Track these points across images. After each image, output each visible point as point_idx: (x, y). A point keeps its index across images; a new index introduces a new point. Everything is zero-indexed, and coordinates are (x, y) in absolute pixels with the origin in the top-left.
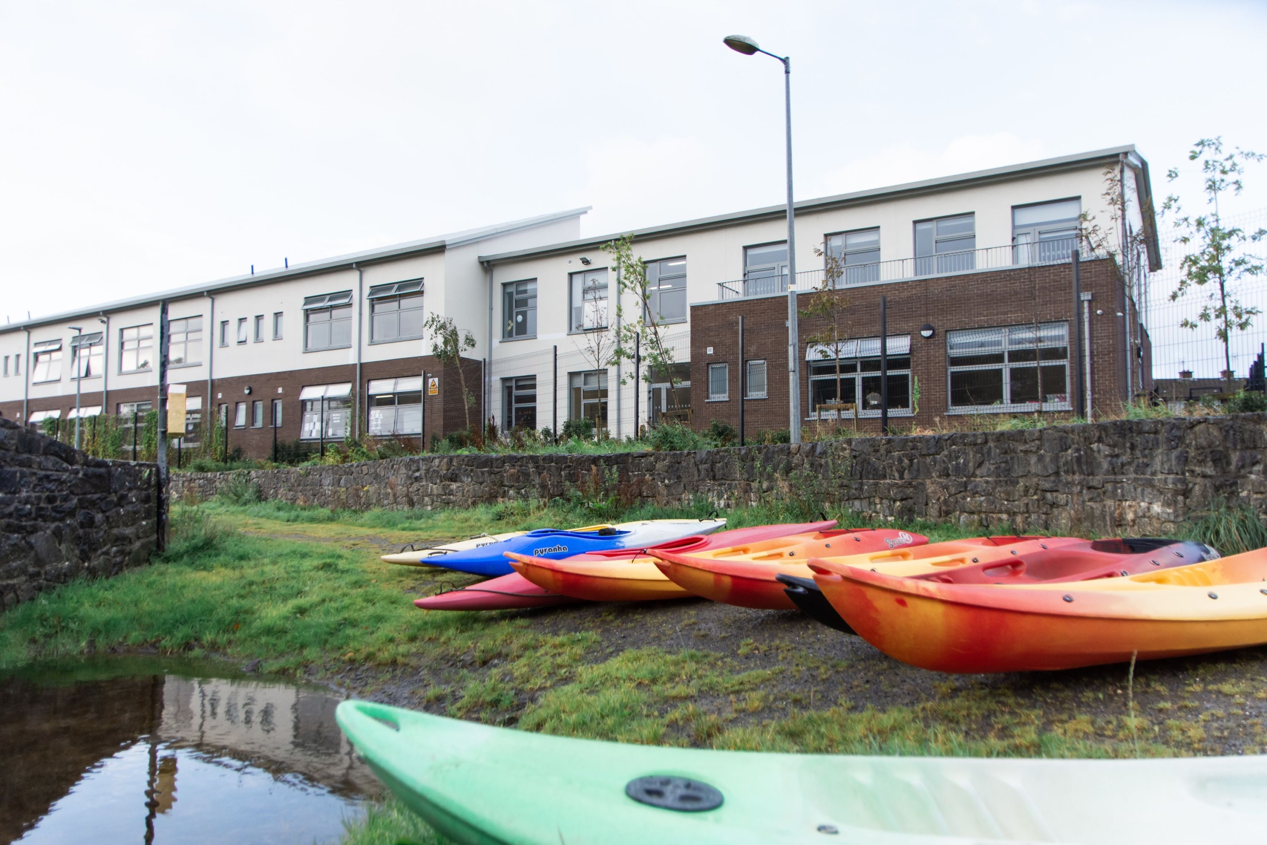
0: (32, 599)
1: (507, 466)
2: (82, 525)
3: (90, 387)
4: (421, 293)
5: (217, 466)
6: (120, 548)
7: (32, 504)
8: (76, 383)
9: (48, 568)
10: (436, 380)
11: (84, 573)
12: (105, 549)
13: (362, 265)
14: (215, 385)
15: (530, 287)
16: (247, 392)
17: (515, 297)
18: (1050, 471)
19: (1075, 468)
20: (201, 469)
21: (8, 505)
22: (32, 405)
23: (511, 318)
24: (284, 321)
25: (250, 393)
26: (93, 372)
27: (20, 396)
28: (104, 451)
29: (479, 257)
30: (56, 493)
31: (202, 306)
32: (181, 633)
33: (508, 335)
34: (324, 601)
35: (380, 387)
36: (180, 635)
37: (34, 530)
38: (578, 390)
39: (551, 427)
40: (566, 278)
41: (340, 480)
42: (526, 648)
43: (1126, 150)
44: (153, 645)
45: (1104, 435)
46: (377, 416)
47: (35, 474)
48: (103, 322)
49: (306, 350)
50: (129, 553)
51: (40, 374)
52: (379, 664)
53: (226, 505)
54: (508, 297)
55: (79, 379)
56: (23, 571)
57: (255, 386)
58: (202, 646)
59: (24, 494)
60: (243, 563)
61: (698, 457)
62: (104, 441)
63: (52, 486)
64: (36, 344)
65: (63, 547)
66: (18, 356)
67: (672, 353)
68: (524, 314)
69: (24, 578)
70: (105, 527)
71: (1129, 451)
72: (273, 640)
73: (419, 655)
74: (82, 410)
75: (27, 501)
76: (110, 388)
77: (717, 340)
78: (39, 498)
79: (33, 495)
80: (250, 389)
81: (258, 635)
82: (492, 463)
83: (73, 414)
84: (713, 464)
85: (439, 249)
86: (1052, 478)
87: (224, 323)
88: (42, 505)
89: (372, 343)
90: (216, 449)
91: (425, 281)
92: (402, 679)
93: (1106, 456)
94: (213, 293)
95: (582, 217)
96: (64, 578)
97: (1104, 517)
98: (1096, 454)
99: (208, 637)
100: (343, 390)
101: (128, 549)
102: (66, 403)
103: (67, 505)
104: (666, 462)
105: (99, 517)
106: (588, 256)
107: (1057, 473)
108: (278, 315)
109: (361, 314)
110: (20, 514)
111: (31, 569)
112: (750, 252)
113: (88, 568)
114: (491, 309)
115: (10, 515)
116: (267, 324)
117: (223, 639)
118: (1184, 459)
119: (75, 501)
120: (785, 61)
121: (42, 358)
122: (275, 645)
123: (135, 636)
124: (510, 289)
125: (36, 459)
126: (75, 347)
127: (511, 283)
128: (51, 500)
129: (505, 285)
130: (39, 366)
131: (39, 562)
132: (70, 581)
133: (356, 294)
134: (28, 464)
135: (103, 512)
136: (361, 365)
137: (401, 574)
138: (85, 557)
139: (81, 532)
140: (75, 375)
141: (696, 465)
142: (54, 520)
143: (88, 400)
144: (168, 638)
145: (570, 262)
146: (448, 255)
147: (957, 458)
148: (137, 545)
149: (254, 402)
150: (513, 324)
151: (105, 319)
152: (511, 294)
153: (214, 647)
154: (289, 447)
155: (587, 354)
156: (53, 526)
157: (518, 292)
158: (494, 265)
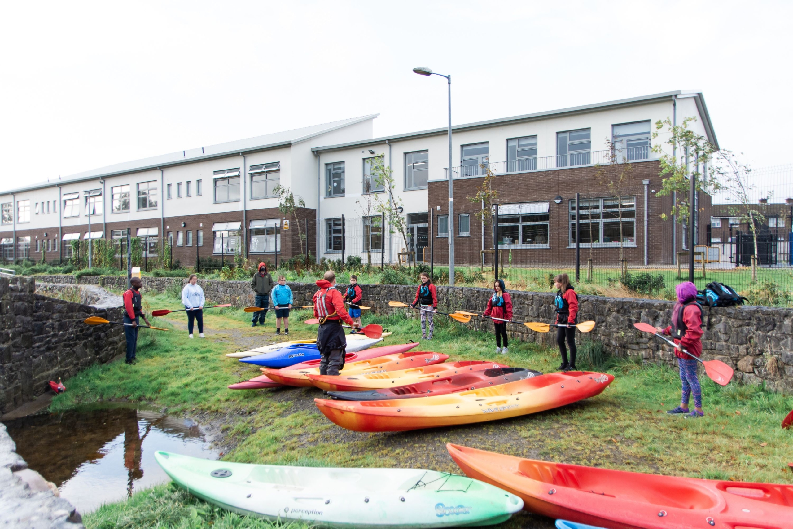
0: (76, 375)
1: (307, 290)
2: (95, 340)
3: (95, 220)
4: (278, 170)
5: (166, 273)
6: (113, 347)
7: (74, 334)
8: (88, 218)
9: (81, 360)
10: (288, 221)
11: (97, 361)
12: (105, 349)
13: (245, 154)
14: (165, 221)
15: (342, 166)
16: (183, 225)
17: (333, 172)
20: (157, 275)
21: (64, 336)
22: (63, 230)
23: (330, 184)
24: (202, 184)
25: (185, 226)
26: (97, 212)
27: (57, 225)
28: (105, 260)
29: (312, 149)
30: (84, 328)
31: (157, 175)
32: (138, 393)
33: (329, 194)
34: (196, 379)
35: (256, 225)
36: (137, 395)
37: (75, 345)
38: (367, 227)
39: (341, 259)
40: (361, 162)
41: (227, 290)
42: (265, 408)
43: (675, 94)
44: (126, 398)
46: (255, 241)
47: (74, 321)
48: (101, 183)
49: (216, 202)
50: (117, 349)
51: (67, 212)
52: (212, 412)
53: (170, 298)
54: (328, 171)
55: (90, 216)
56: (71, 363)
57: (188, 222)
58: (146, 400)
59: (70, 330)
60: (167, 354)
61: (400, 289)
62: (105, 254)
63: (82, 325)
64: (65, 195)
65: (88, 351)
66: (55, 201)
68: (338, 182)
69: (72, 366)
70: (105, 339)
72: (173, 398)
73: (227, 408)
74: (92, 234)
75: (72, 333)
76: (107, 221)
77: (443, 202)
78: (77, 331)
79: (74, 330)
80: (185, 224)
81: (168, 395)
82: (300, 288)
83: (87, 236)
84: (406, 294)
85: (288, 145)
87: (169, 185)
88: (78, 334)
89: (252, 199)
90: (166, 261)
91: (280, 164)
92: (219, 418)
94: (163, 168)
95: (374, 120)
96: (89, 364)
99: (148, 395)
100: (236, 226)
101: (116, 347)
102: (82, 229)
103: (89, 332)
104: (386, 291)
105: (103, 334)
106: (373, 149)
108: (199, 181)
109: (245, 182)
110: (69, 339)
111: (75, 362)
112: (465, 148)
113: (99, 358)
114: (319, 179)
115: (65, 340)
116: (193, 186)
117: (154, 396)
119: (92, 329)
120: (448, 77)
121: (68, 203)
122: (174, 400)
123: (119, 394)
124: (330, 167)
125: (75, 314)
126: (87, 197)
127: (330, 164)
128: (81, 331)
129: (327, 165)
130: (67, 207)
131: (78, 358)
132: (91, 365)
133: (242, 170)
134: (71, 317)
135: (104, 332)
136: (246, 211)
137: (235, 363)
138: (97, 353)
139: (95, 342)
140: (87, 213)
141: (399, 294)
142: (83, 339)
143: (95, 228)
144: (132, 395)
145: (363, 152)
146: (293, 148)
148: (120, 344)
149: (187, 231)
150: (332, 188)
151: (103, 181)
152: (330, 170)
153: (150, 400)
154: (206, 261)
156: (83, 342)
157: (334, 169)
158: (320, 153)
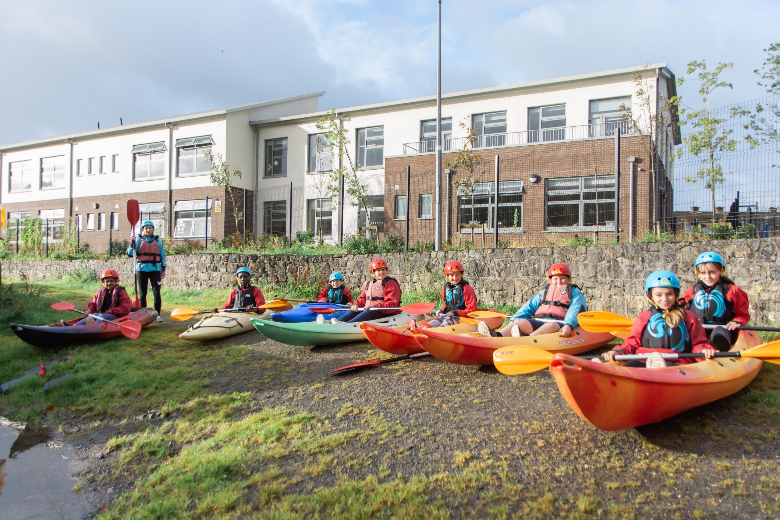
1: (250, 262)
4: (210, 144)
10: (220, 202)
13: (172, 125)
14: (73, 201)
15: (284, 142)
16: (95, 207)
17: (273, 149)
18: (591, 275)
19: (607, 273)
23: (270, 163)
24: (119, 160)
25: (97, 208)
29: (250, 122)
31: (64, 149)
33: (268, 174)
35: (182, 206)
38: (313, 211)
40: (306, 138)
43: (660, 66)
45: (625, 252)
46: (181, 224)
49: (134, 180)
54: (268, 149)
57: (100, 203)
67: (366, 189)
68: (280, 161)
71: (641, 263)
77: (401, 181)
80: (97, 204)
85: (223, 116)
86: (592, 279)
87: (79, 161)
89: (178, 176)
91: (213, 137)
93: (626, 266)
94: (72, 140)
95: (320, 98)
97: (624, 306)
98: (620, 264)
100: (159, 207)
106: (321, 124)
107: (596, 276)
108: (114, 156)
109: (170, 157)
112: (426, 124)
114: (257, 156)
116: (107, 163)
118: (675, 268)
124: (270, 144)
127: (270, 140)
129: (267, 141)
133: (167, 144)
136: (171, 191)
145: (309, 127)
147: (534, 264)
149: (99, 213)
150: (271, 167)
152: (270, 147)
154: (121, 244)
155: (314, 188)
157: (275, 146)
158: (259, 128)
